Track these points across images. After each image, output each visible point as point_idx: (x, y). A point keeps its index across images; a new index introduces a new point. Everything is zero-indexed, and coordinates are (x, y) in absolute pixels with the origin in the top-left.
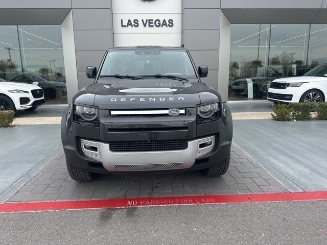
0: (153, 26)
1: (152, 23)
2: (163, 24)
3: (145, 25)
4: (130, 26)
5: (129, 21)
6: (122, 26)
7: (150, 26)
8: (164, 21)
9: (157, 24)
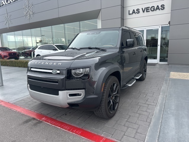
0: (149, 11)
1: (149, 9)
2: (157, 9)
3: (144, 12)
4: (134, 14)
5: (134, 10)
6: (129, 14)
7: (147, 11)
8: (158, 6)
9: (152, 10)
